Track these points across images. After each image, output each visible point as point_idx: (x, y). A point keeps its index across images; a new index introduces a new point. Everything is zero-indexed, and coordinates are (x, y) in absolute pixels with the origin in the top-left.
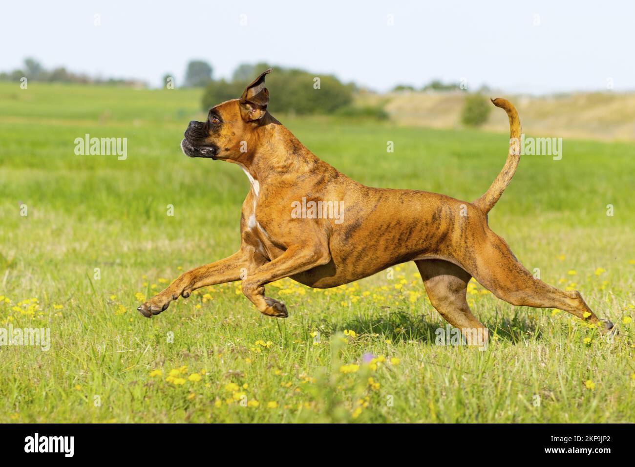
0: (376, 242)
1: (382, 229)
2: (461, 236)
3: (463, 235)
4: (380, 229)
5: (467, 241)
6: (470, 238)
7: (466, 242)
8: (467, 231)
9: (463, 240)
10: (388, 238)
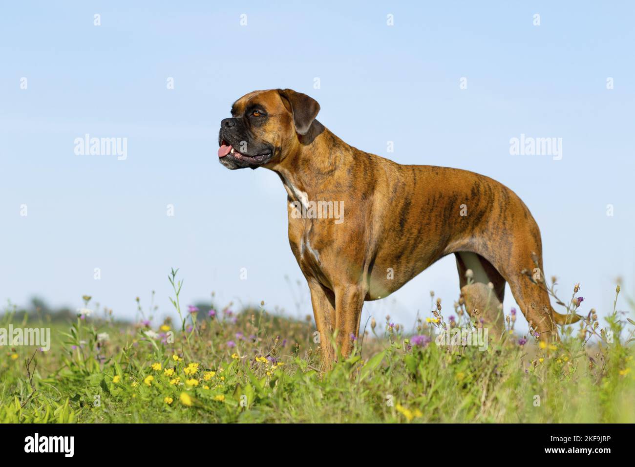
0: (428, 219)
1: (430, 203)
2: (500, 216)
3: (502, 214)
4: (428, 204)
5: (505, 222)
6: (509, 219)
7: (504, 224)
8: (507, 210)
9: (502, 221)
10: (437, 214)
